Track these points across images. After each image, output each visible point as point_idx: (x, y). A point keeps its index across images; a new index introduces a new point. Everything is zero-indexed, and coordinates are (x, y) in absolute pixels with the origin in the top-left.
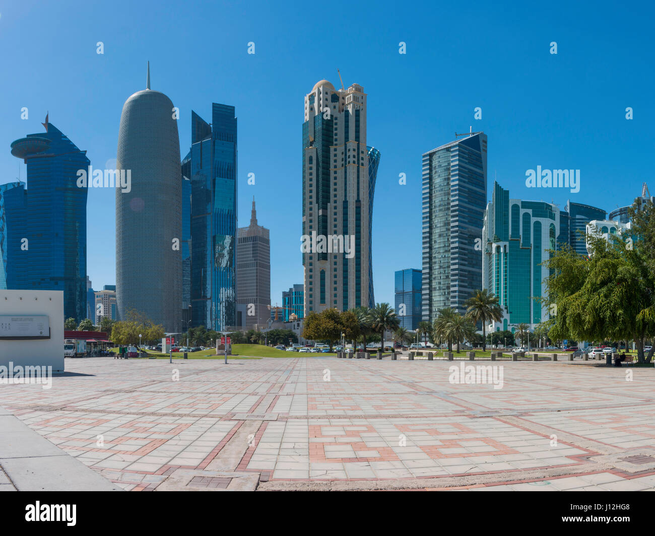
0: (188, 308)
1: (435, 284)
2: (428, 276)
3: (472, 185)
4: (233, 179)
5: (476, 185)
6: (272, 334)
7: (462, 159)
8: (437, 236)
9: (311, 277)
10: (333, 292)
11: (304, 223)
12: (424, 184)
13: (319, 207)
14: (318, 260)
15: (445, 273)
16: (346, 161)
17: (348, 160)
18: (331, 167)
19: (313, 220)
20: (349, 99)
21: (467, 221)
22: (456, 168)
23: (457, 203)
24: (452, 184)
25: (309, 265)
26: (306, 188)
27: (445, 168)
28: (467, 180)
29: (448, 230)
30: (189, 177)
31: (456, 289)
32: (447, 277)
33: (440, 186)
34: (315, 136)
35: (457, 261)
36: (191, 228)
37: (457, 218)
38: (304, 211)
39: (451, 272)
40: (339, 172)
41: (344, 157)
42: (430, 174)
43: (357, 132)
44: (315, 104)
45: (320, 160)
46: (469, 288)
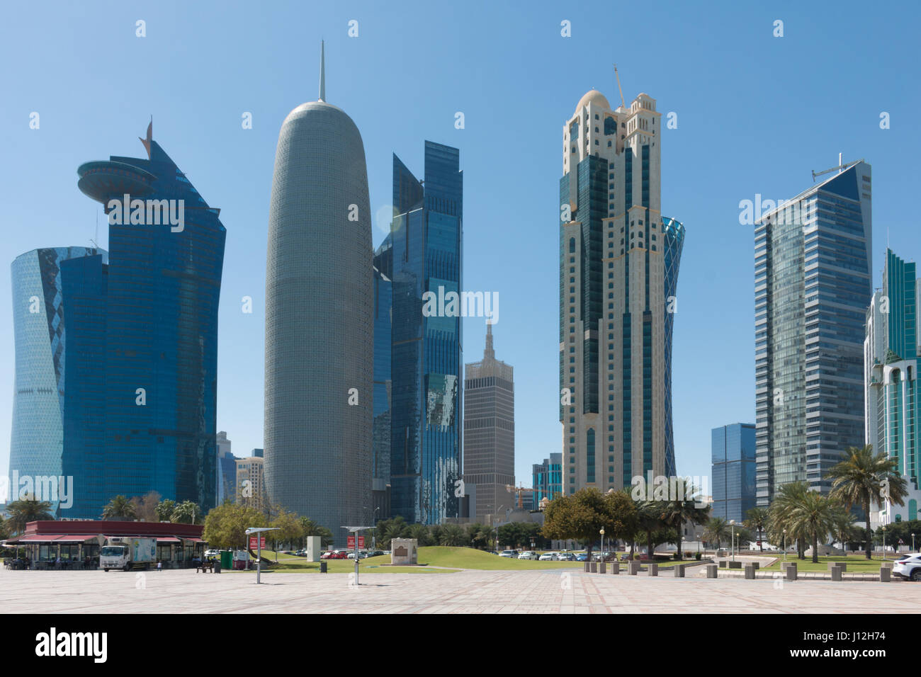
0: (385, 489)
1: (777, 445)
2: (766, 432)
3: (844, 267)
4: (455, 281)
5: (851, 264)
6: (508, 531)
7: (824, 220)
8: (782, 364)
9: (572, 440)
10: (608, 464)
11: (562, 353)
12: (757, 276)
13: (584, 325)
14: (584, 413)
15: (796, 426)
16: (627, 243)
17: (631, 241)
18: (604, 257)
19: (576, 348)
20: (632, 125)
21: (835, 332)
22: (813, 238)
23: (816, 302)
24: (807, 269)
25: (569, 421)
26: (565, 295)
27: (795, 241)
28: (833, 259)
29: (801, 351)
30: (390, 276)
31: (817, 451)
32: (801, 432)
33: (786, 275)
34: (578, 201)
35: (817, 404)
36: (392, 361)
37: (817, 330)
38: (562, 334)
39: (807, 424)
40: (616, 264)
41: (624, 236)
42: (768, 256)
43: (646, 188)
44: (578, 140)
45: (587, 243)
46: (841, 449)
